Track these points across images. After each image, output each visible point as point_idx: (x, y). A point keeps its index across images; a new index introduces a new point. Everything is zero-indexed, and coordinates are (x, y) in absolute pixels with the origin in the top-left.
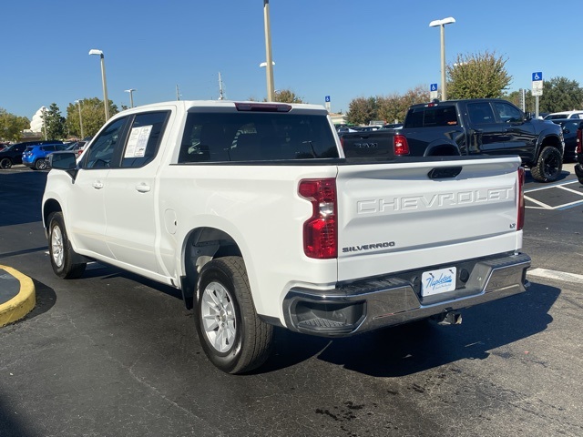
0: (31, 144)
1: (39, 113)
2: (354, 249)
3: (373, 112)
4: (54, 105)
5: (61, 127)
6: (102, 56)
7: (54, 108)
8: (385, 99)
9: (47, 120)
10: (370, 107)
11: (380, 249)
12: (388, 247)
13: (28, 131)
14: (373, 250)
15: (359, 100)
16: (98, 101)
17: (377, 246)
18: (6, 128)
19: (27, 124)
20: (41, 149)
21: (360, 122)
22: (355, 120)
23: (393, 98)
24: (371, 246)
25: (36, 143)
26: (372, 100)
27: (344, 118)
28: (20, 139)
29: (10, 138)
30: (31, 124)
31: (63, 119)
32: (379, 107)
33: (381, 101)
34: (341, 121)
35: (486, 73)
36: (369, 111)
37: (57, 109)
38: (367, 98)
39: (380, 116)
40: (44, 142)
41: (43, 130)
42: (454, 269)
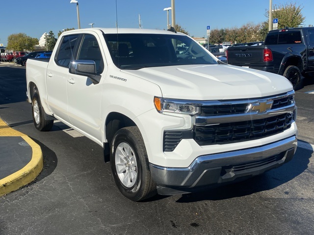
0: (39, 52)
1: (43, 36)
3: (222, 37)
4: (51, 32)
5: (55, 44)
6: (77, 4)
7: (51, 33)
8: (229, 30)
9: (48, 40)
10: (221, 34)
13: (38, 46)
15: (215, 30)
18: (26, 44)
19: (37, 42)
20: (45, 55)
21: (215, 42)
22: (213, 42)
23: (234, 29)
25: (42, 52)
26: (223, 30)
27: (206, 40)
28: (34, 50)
29: (29, 49)
30: (39, 42)
31: (56, 39)
32: (225, 34)
33: (227, 31)
34: (204, 42)
35: (290, 15)
36: (220, 37)
37: (53, 34)
38: (219, 29)
39: (226, 39)
40: (46, 52)
41: (45, 45)
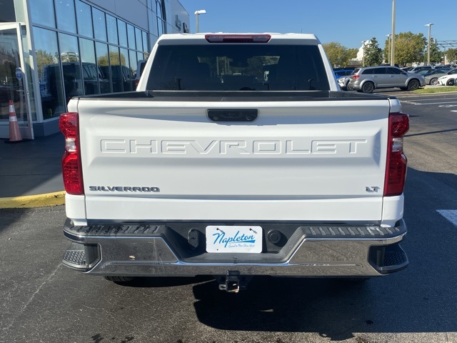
2: (103, 188)
5: (377, 57)
7: (374, 41)
9: (367, 51)
11: (138, 192)
12: (151, 191)
13: (355, 59)
14: (129, 192)
16: (411, 34)
17: (134, 189)
18: (339, 58)
19: (355, 53)
24: (126, 189)
28: (348, 66)
29: (341, 64)
30: (358, 54)
31: (380, 50)
37: (376, 42)
41: (364, 58)
42: (259, 229)
